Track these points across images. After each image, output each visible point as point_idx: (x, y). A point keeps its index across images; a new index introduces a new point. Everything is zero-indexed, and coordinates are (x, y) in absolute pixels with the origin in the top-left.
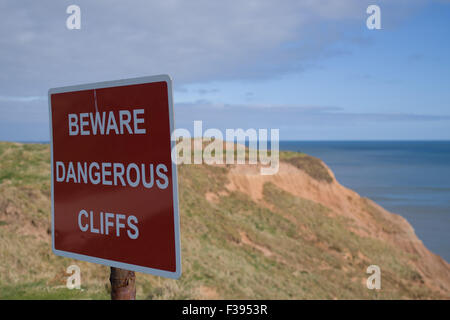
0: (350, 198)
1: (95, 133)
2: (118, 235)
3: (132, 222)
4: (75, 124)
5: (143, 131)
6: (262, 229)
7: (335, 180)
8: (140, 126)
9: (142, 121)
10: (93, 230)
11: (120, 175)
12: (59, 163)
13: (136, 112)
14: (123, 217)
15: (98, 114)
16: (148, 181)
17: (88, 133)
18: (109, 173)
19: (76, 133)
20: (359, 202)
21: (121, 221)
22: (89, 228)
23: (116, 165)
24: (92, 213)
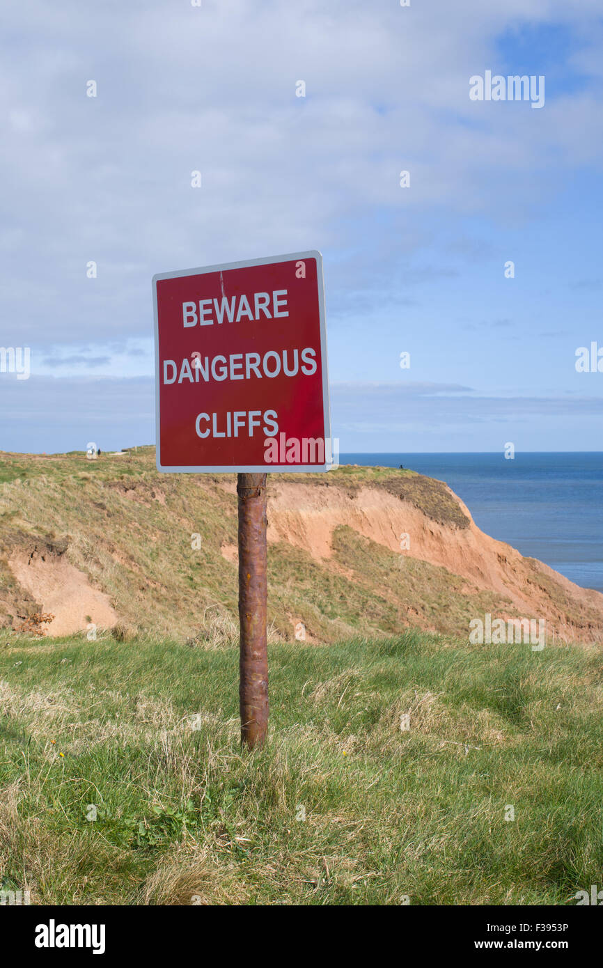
0: (502, 559)
1: (220, 321)
2: (251, 434)
3: (270, 417)
4: (192, 314)
5: (286, 314)
6: (333, 615)
7: (472, 524)
8: (281, 309)
9: (284, 303)
10: (216, 435)
11: (255, 366)
12: (166, 363)
13: (276, 293)
14: (258, 413)
15: (225, 300)
16: (291, 368)
17: (211, 322)
18: (240, 366)
19: (193, 324)
20: (519, 567)
21: (255, 418)
22: (211, 433)
23: (249, 356)
24: (215, 415)
